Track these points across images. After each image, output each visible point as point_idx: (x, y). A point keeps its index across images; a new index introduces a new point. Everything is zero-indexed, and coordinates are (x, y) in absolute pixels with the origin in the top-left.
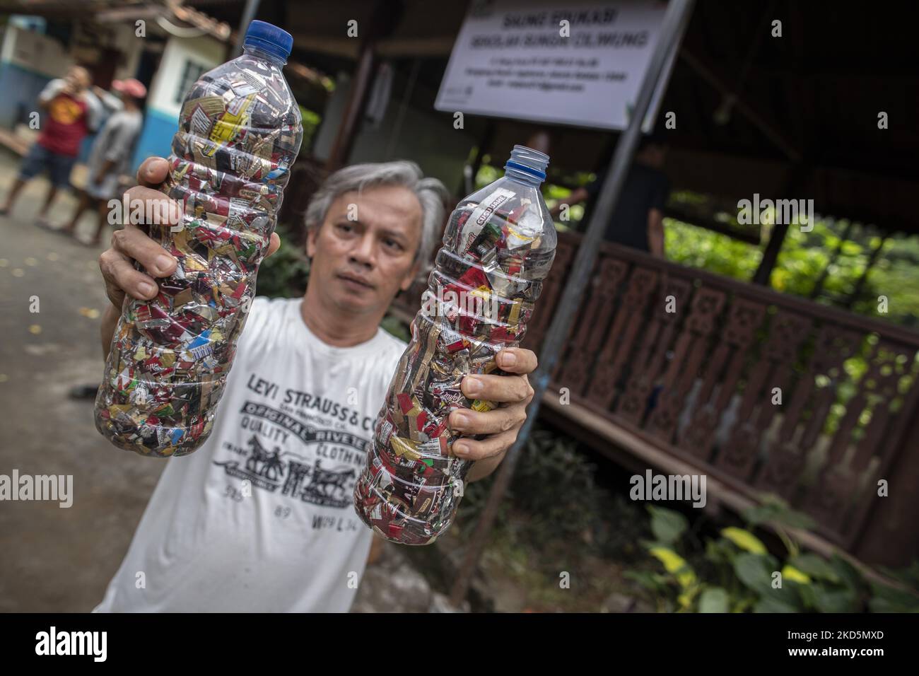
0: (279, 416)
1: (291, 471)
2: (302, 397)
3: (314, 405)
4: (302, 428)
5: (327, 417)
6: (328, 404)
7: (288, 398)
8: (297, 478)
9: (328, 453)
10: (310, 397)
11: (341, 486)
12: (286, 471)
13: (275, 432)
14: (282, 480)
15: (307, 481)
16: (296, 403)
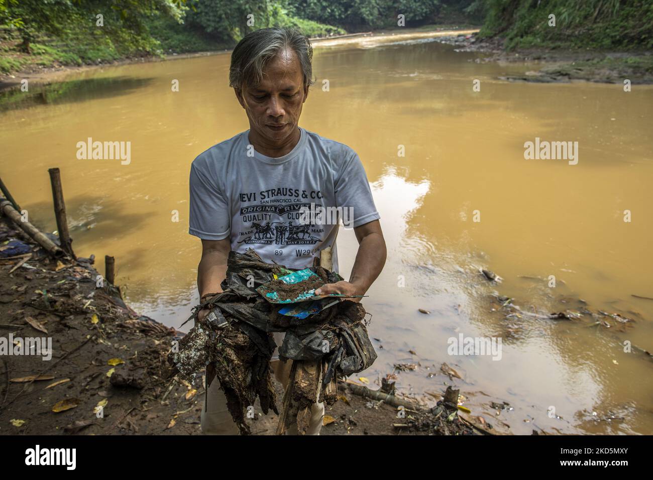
0: (262, 207)
1: (277, 231)
2: (270, 192)
3: (278, 193)
4: (276, 208)
5: (287, 197)
6: (285, 190)
7: (263, 197)
8: (281, 234)
9: (294, 217)
10: (275, 190)
11: (307, 232)
12: (275, 232)
13: (264, 216)
14: (274, 237)
15: (287, 234)
16: (268, 197)
